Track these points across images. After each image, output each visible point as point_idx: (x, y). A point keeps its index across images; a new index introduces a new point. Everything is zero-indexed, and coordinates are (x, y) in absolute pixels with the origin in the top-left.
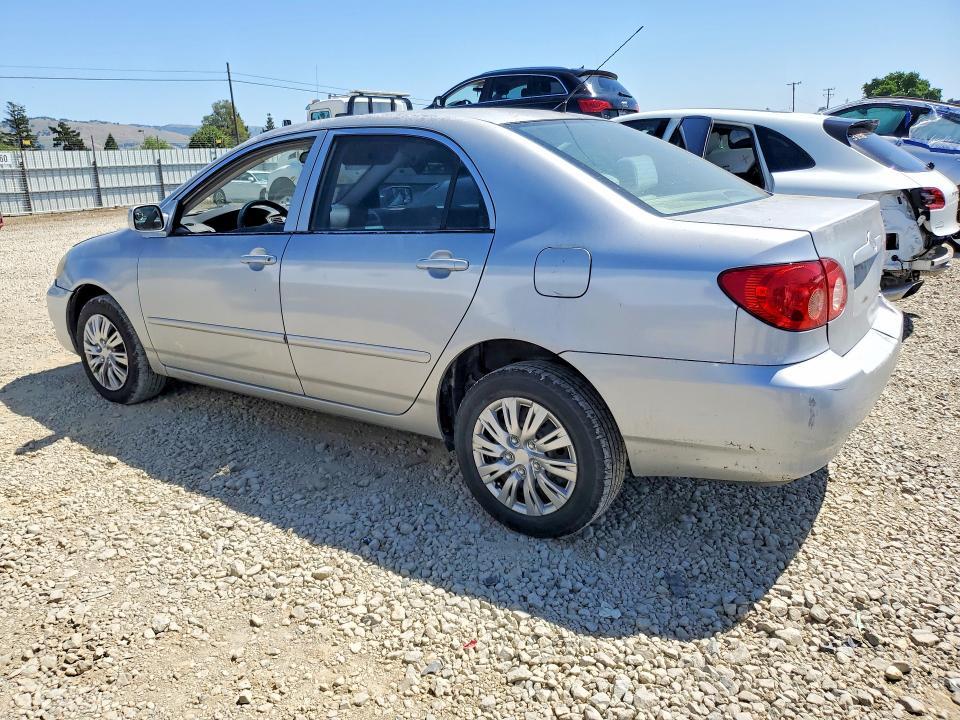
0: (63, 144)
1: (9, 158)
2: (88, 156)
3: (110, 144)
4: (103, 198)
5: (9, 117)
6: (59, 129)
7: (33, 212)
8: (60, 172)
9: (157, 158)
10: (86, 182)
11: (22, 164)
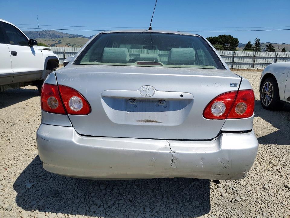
0: (268, 50)
1: (231, 53)
2: (254, 53)
3: (284, 50)
4: (255, 66)
5: (255, 42)
6: (269, 46)
7: (233, 68)
8: (244, 57)
9: (276, 55)
10: (251, 61)
11: (234, 54)
